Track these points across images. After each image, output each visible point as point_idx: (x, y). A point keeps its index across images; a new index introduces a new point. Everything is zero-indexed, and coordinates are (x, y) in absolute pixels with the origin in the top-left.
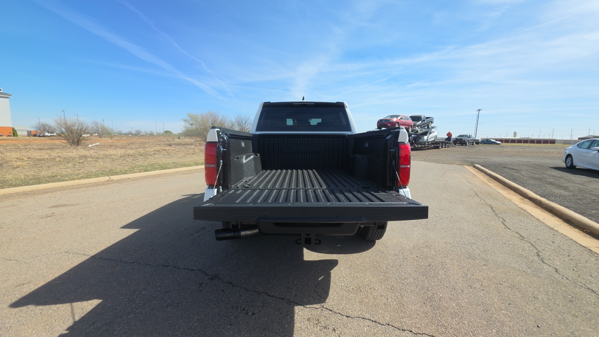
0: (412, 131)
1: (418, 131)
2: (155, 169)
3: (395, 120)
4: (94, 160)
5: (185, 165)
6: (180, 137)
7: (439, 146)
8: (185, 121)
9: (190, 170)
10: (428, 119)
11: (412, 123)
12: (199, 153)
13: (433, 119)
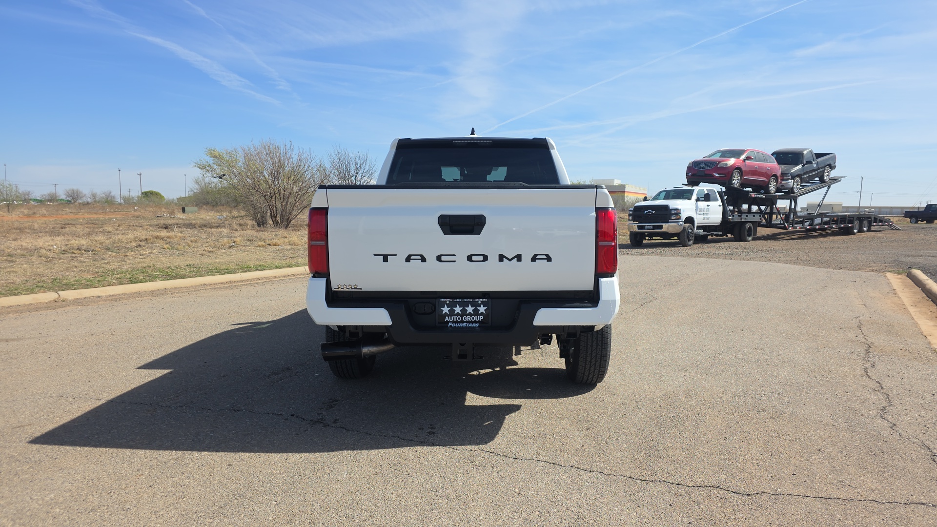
0: (778, 190)
1: (792, 189)
2: (153, 278)
3: (731, 161)
4: (6, 260)
5: (218, 271)
6: (186, 209)
7: (852, 228)
8: (203, 168)
9: (231, 282)
10: (819, 160)
11: (778, 169)
12: (245, 246)
13: (834, 158)
